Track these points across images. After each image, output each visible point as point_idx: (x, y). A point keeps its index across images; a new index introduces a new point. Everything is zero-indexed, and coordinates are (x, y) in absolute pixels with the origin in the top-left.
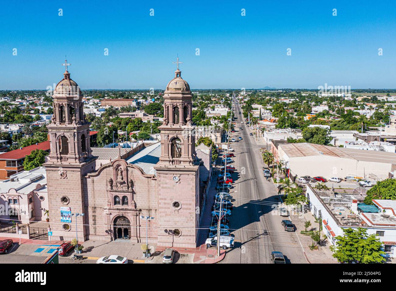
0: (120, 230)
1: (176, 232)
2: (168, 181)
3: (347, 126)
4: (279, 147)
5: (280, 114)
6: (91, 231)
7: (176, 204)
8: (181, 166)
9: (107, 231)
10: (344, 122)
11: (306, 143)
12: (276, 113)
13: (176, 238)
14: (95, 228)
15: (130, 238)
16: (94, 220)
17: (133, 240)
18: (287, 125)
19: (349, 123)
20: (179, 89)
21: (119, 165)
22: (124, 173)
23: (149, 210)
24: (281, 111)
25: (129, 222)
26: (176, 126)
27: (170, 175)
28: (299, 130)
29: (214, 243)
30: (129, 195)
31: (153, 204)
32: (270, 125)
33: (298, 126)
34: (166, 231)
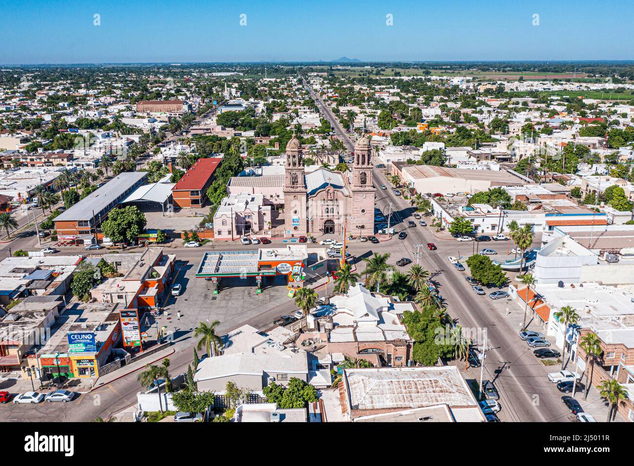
0: (327, 228)
1: (363, 227)
2: (359, 198)
3: (462, 141)
4: (403, 169)
5: (388, 124)
6: (310, 230)
7: (363, 211)
8: (367, 189)
9: (320, 230)
10: (458, 137)
11: (425, 166)
12: (382, 122)
13: (363, 231)
14: (313, 228)
15: (333, 233)
16: (312, 223)
17: (336, 234)
18: (400, 141)
19: (463, 138)
20: (366, 145)
21: (329, 190)
22: (332, 195)
23: (346, 215)
24: (389, 121)
25: (333, 223)
26: (363, 166)
27: (360, 194)
28: (413, 146)
29: (384, 232)
30: (335, 207)
31: (349, 212)
32: (381, 141)
33: (412, 142)
34: (357, 227)
